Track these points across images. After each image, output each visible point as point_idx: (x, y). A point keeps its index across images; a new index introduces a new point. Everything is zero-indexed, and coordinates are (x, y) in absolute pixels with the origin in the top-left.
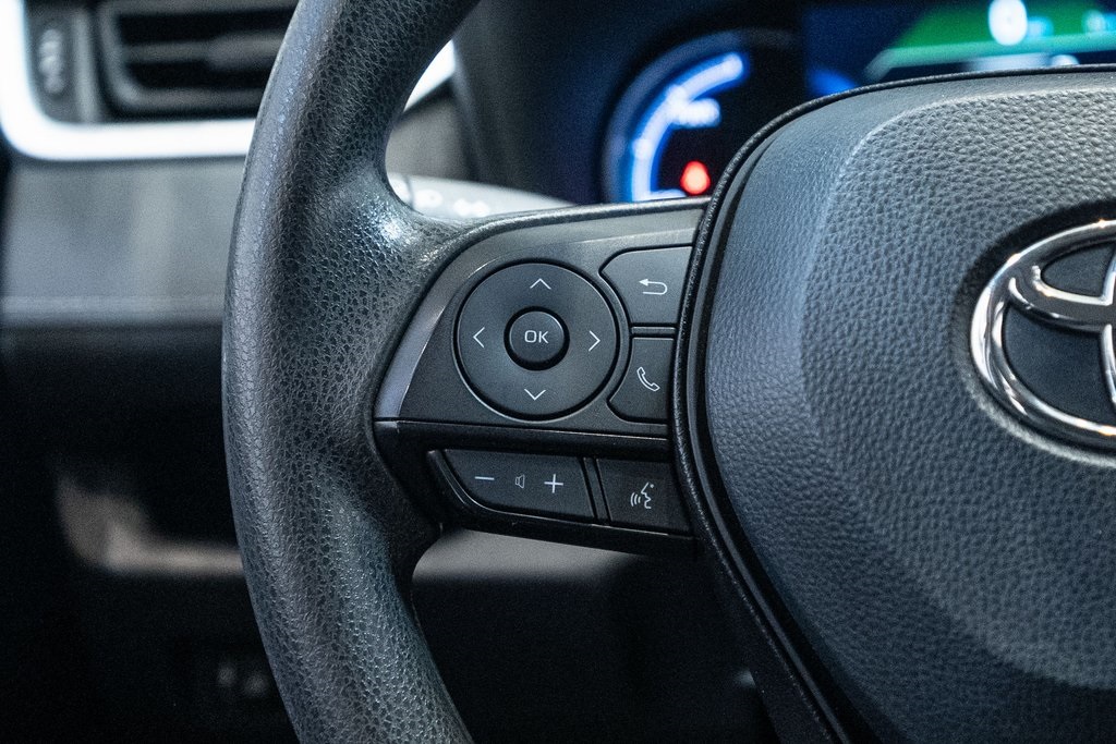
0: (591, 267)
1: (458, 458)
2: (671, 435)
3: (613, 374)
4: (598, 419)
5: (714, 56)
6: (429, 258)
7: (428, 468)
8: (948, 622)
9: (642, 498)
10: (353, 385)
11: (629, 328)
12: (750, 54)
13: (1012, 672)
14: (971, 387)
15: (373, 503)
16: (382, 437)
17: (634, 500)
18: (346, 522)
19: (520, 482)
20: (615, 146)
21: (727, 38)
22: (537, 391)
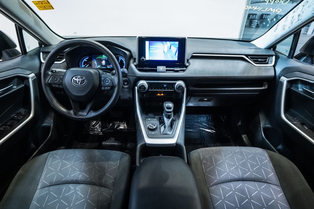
0: (59, 76)
1: (52, 85)
2: (62, 84)
4: (59, 83)
5: (87, 57)
8: (71, 92)
10: (47, 81)
11: (60, 79)
12: (89, 57)
13: (73, 95)
14: (72, 83)
16: (49, 84)
17: (60, 86)
18: (48, 89)
19: (55, 86)
20: (80, 63)
22: (56, 82)
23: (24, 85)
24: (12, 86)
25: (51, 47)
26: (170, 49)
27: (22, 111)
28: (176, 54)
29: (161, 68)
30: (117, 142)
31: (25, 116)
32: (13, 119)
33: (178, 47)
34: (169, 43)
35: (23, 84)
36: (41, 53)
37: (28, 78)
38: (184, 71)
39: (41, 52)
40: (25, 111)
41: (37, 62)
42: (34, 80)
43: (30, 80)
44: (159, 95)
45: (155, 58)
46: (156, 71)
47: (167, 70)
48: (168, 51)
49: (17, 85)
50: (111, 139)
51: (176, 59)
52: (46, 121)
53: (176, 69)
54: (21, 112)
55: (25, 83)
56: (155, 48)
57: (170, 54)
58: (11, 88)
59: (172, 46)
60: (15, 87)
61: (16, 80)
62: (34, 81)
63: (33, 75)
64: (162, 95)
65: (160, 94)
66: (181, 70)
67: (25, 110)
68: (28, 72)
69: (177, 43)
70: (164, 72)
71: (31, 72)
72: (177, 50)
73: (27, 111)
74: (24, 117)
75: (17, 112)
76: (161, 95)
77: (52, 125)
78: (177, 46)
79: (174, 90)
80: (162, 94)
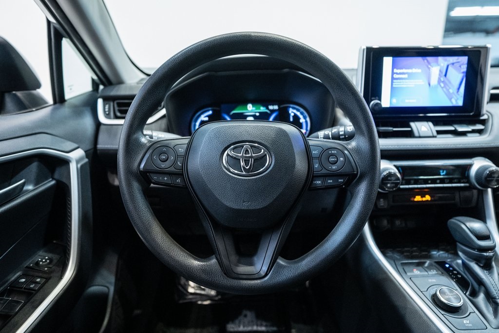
0: (172, 147)
1: (152, 175)
2: (183, 172)
3: (175, 162)
4: (172, 169)
5: (208, 111)
6: (148, 145)
7: (147, 176)
8: (218, 200)
9: (179, 181)
10: (136, 164)
11: (177, 156)
12: (214, 111)
13: (227, 207)
14: (222, 166)
15: (139, 181)
16: (141, 172)
17: (177, 181)
19: (161, 178)
20: (193, 124)
21: (210, 108)
22: (163, 165)
23: (53, 182)
24: (23, 185)
25: (122, 86)
26: (446, 75)
27: (43, 258)
28: (459, 89)
29: (422, 127)
30: (264, 324)
31: (50, 278)
32: (14, 288)
33: (465, 70)
34: (443, 61)
35: (53, 179)
36: (100, 102)
37: (66, 162)
38: (480, 132)
39: (100, 97)
40: (51, 260)
41: (87, 122)
42: (82, 166)
43: (73, 168)
44: (418, 198)
45: (407, 101)
46: (410, 134)
47: (439, 132)
48: (439, 81)
49: (37, 182)
50: (246, 316)
51: (460, 103)
52: (99, 279)
53: (461, 129)
54: (37, 263)
55: (56, 176)
56: (406, 76)
57: (445, 89)
58: (19, 191)
59: (450, 68)
60: (30, 187)
61: (34, 167)
62: (81, 171)
63: (79, 153)
64: (427, 201)
65: (422, 197)
66: (473, 131)
67: (50, 255)
68: (69, 145)
69: (464, 60)
70: (434, 137)
71: (76, 145)
72: (462, 79)
73: (56, 257)
74: (48, 279)
75: (26, 264)
76: (424, 199)
77: (112, 289)
78: (464, 68)
79: (467, 185)
80: (428, 198)
